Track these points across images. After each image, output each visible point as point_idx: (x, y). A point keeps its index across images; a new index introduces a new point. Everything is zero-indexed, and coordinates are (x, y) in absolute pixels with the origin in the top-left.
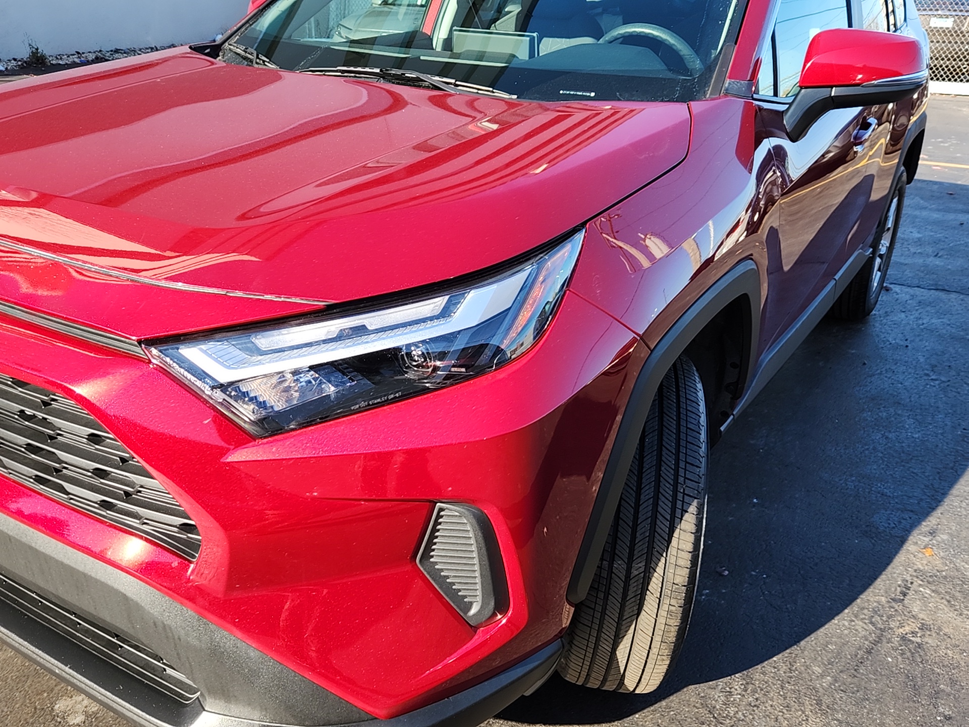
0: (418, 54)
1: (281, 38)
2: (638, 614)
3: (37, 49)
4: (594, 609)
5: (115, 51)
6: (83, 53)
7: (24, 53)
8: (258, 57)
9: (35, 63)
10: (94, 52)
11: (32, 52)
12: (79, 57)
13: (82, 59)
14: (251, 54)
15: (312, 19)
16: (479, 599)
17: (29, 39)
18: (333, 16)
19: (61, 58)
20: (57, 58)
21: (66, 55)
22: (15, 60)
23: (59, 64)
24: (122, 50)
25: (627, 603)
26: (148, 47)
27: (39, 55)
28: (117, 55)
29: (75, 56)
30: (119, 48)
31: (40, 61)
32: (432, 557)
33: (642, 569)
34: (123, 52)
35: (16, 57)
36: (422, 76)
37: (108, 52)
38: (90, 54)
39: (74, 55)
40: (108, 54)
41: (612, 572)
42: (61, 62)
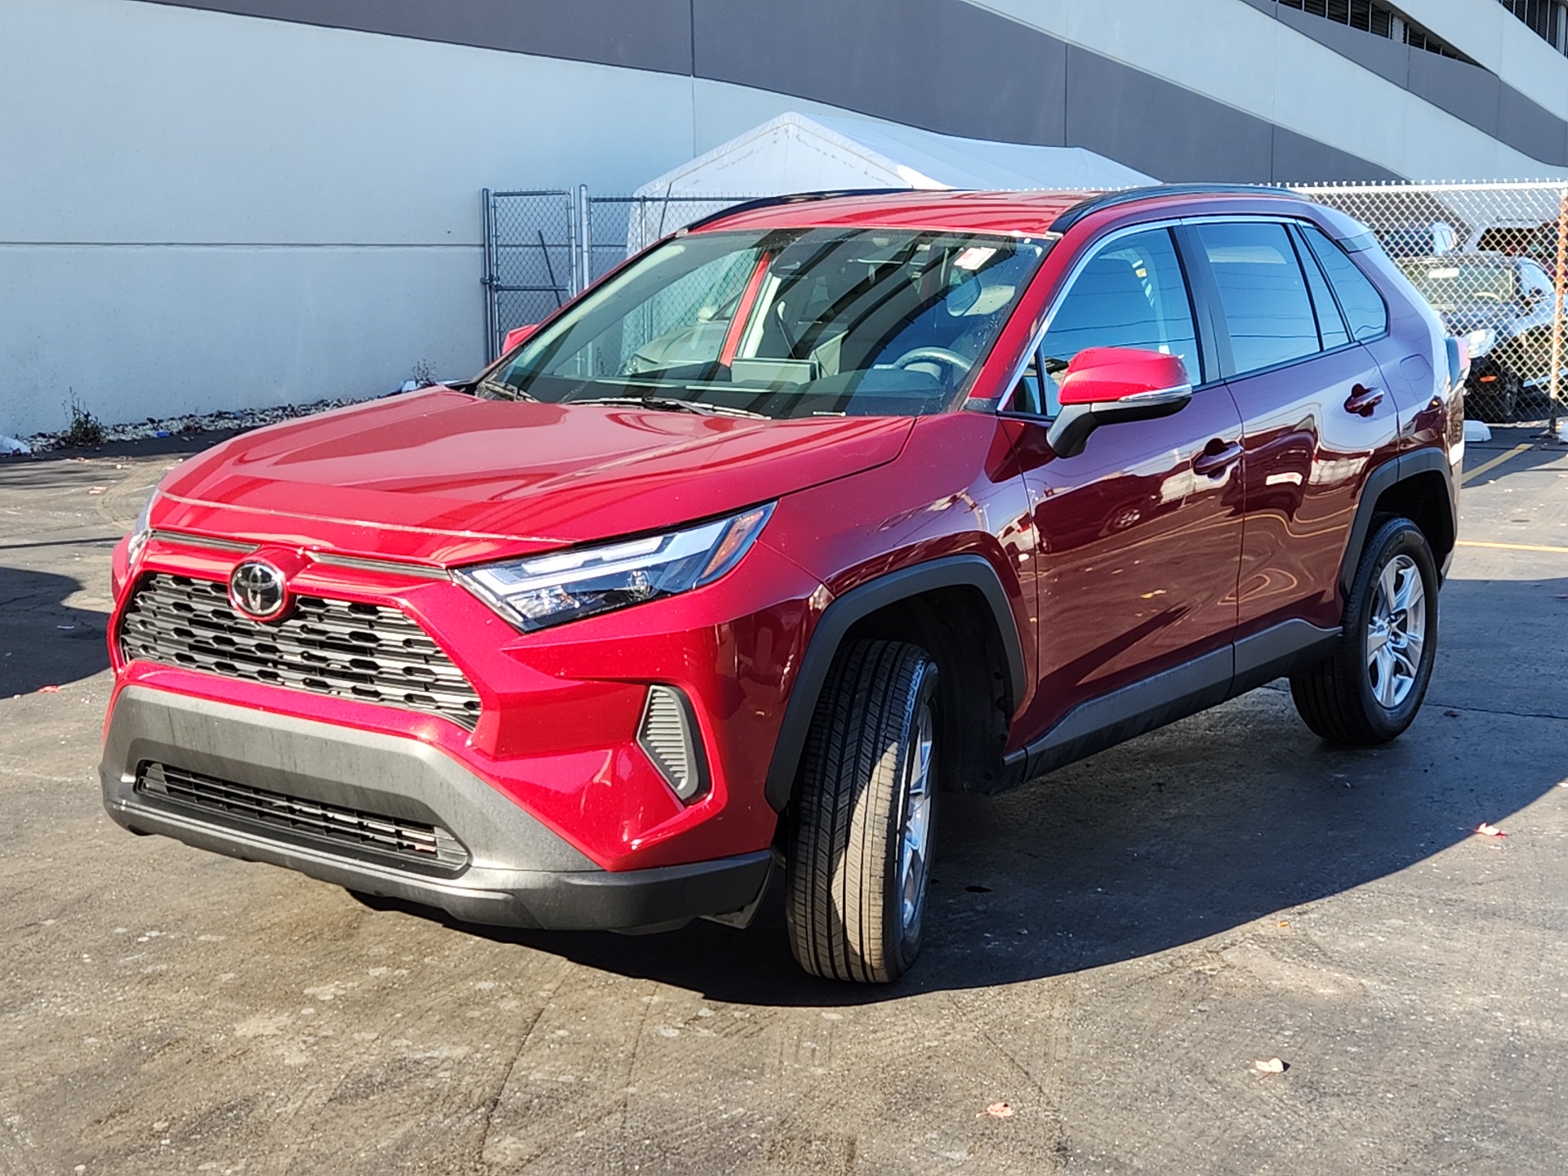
0: (683, 385)
1: (538, 373)
2: (846, 846)
3: (87, 416)
4: (807, 844)
5: (217, 416)
6: (161, 421)
7: (63, 424)
8: (519, 394)
9: (82, 440)
10: (181, 419)
11: (78, 421)
12: (154, 428)
13: (161, 431)
14: (512, 391)
15: (590, 345)
16: (686, 775)
17: (75, 397)
18: (628, 338)
19: (123, 432)
20: (116, 431)
21: (131, 424)
22: (43, 436)
23: (123, 441)
24: (229, 413)
25: (836, 835)
26: (276, 407)
27: (89, 426)
28: (222, 422)
29: (148, 427)
30: (224, 410)
31: (91, 436)
32: (649, 735)
33: (847, 802)
34: (232, 416)
35: (43, 432)
36: (681, 403)
37: (205, 417)
38: (174, 422)
39: (144, 425)
40: (206, 421)
41: (822, 806)
42: (123, 437)
